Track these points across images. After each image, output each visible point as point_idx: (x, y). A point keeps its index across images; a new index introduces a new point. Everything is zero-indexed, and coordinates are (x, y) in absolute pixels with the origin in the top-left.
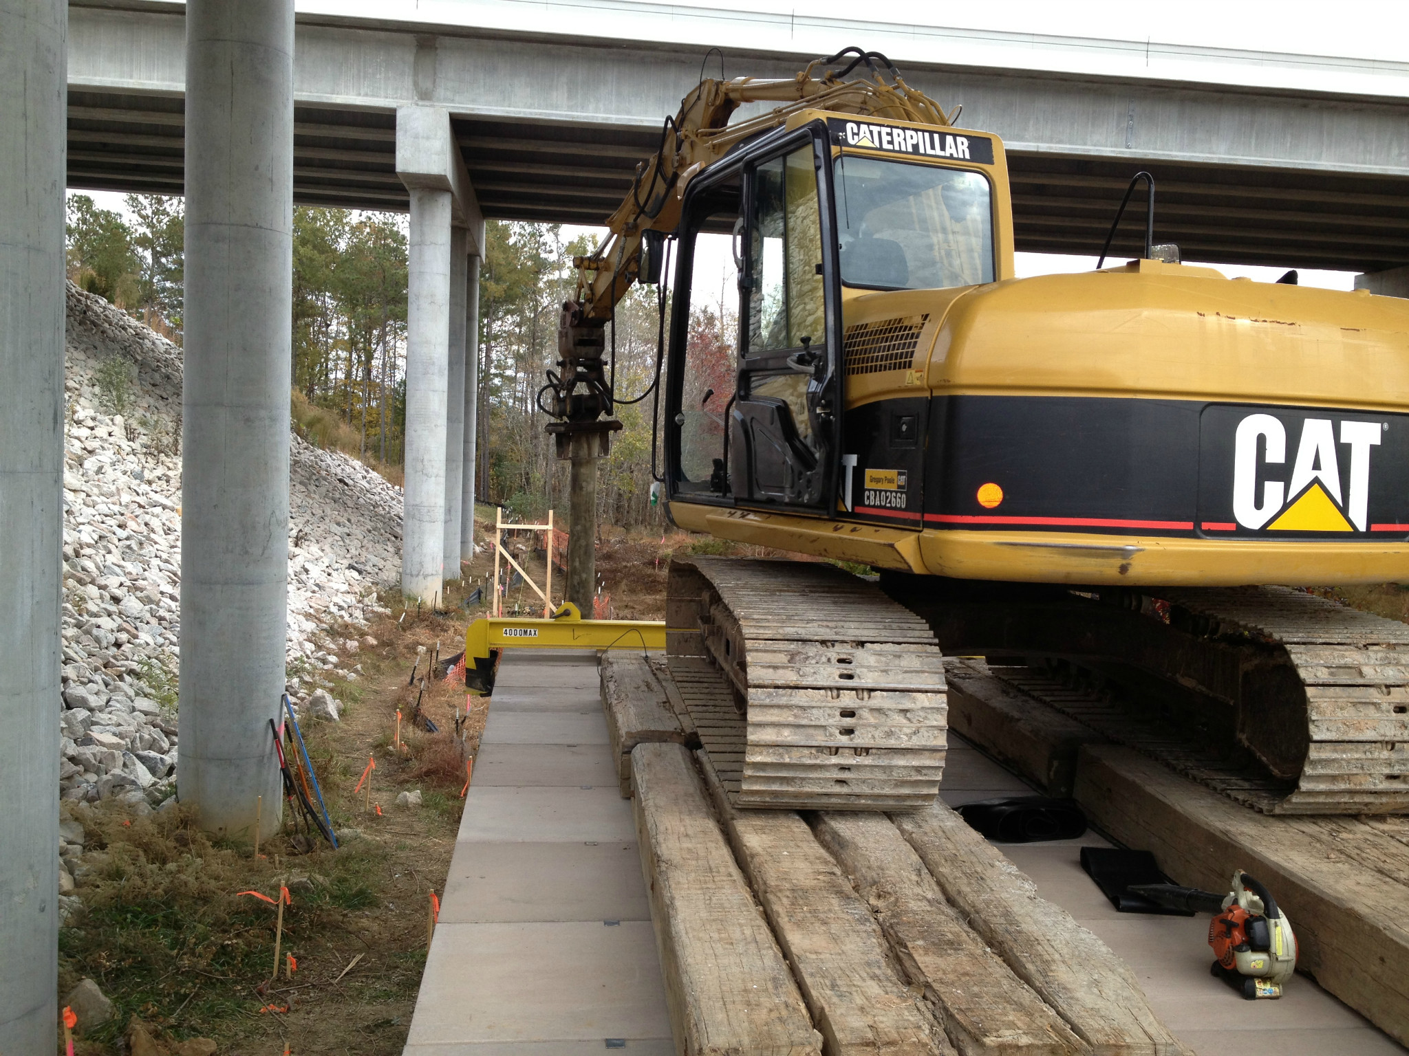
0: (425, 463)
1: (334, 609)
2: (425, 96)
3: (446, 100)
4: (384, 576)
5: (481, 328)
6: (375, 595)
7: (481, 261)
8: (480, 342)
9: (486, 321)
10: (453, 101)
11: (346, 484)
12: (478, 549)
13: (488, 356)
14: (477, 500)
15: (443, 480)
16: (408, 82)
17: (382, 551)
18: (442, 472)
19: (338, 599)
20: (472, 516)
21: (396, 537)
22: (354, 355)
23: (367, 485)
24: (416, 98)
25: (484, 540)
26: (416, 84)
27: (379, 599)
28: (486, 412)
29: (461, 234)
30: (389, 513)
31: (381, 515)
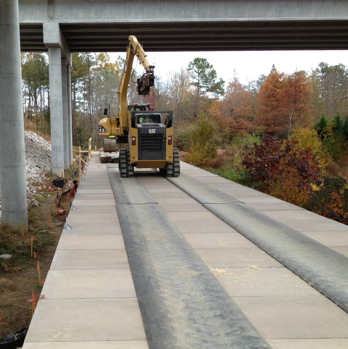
0: (57, 133)
1: (33, 178)
2: (51, 18)
3: (57, 19)
4: (46, 168)
5: (72, 86)
6: (44, 174)
7: (71, 66)
8: (72, 92)
9: (73, 84)
10: (60, 19)
11: (33, 141)
12: (74, 160)
13: (74, 96)
14: (73, 144)
15: (62, 138)
16: (46, 14)
17: (45, 161)
18: (62, 136)
19: (34, 175)
20: (72, 150)
21: (49, 157)
22: (31, 97)
23: (39, 141)
24: (49, 19)
25: (76, 157)
26: (48, 15)
27: (46, 175)
28: (74, 115)
29: (64, 59)
30: (46, 149)
31: (44, 150)
